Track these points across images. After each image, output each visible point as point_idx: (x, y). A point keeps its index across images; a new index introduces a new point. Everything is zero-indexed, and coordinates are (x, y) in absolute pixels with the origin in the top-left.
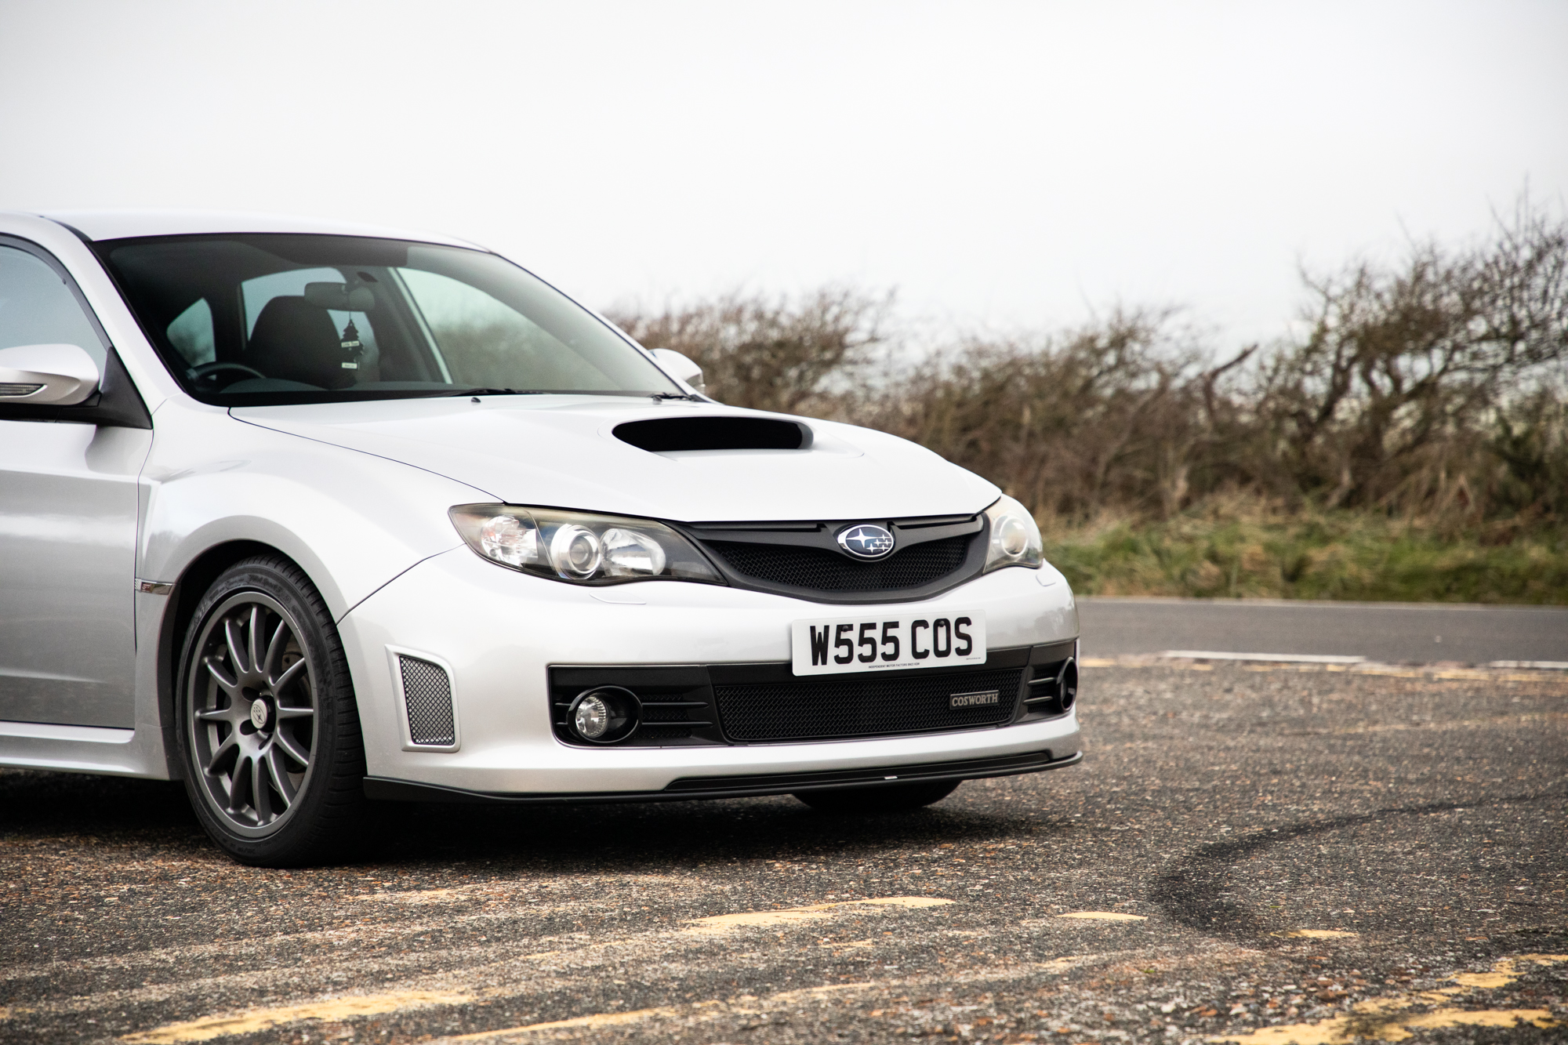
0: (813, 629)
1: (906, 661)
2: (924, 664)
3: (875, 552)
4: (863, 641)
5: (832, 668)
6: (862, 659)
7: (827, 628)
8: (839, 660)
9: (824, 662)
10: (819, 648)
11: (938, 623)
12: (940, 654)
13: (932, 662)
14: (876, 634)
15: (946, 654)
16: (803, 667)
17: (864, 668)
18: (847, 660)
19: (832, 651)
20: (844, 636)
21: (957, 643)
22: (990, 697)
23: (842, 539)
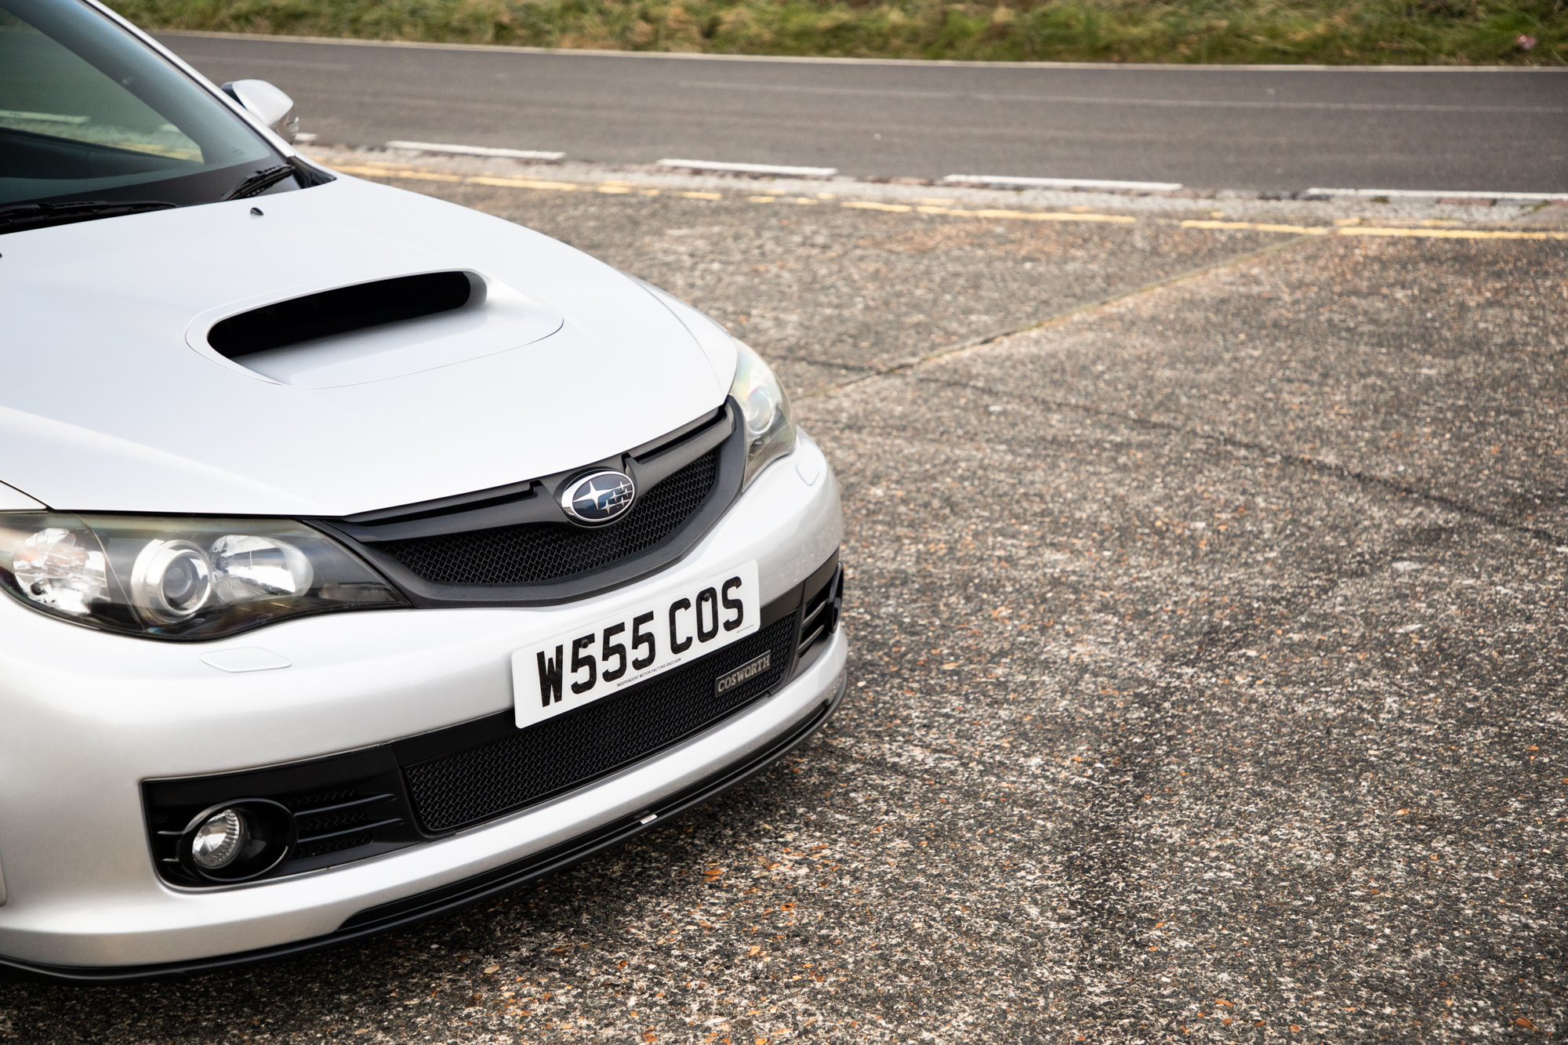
0: (541, 656)
1: (666, 661)
2: (686, 657)
3: (613, 510)
4: (608, 652)
5: (571, 701)
6: (609, 676)
7: (559, 650)
8: (578, 688)
9: (558, 698)
10: (550, 681)
11: (702, 597)
12: (704, 637)
13: (699, 650)
14: (625, 638)
15: (713, 634)
16: (530, 712)
17: (613, 687)
18: (589, 685)
19: (569, 678)
20: (583, 653)
21: (727, 614)
22: (762, 662)
23: (567, 500)
